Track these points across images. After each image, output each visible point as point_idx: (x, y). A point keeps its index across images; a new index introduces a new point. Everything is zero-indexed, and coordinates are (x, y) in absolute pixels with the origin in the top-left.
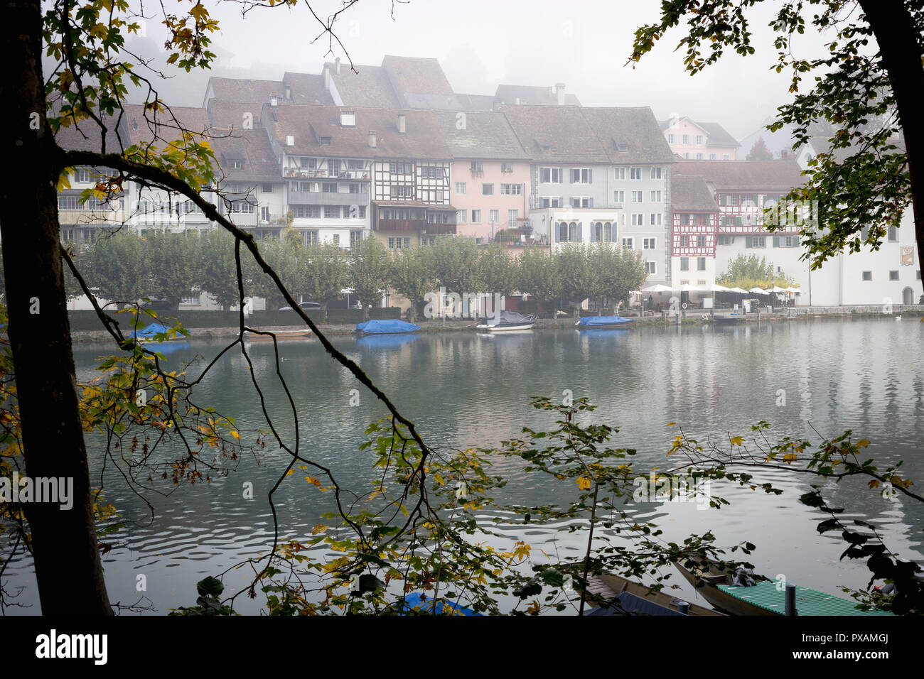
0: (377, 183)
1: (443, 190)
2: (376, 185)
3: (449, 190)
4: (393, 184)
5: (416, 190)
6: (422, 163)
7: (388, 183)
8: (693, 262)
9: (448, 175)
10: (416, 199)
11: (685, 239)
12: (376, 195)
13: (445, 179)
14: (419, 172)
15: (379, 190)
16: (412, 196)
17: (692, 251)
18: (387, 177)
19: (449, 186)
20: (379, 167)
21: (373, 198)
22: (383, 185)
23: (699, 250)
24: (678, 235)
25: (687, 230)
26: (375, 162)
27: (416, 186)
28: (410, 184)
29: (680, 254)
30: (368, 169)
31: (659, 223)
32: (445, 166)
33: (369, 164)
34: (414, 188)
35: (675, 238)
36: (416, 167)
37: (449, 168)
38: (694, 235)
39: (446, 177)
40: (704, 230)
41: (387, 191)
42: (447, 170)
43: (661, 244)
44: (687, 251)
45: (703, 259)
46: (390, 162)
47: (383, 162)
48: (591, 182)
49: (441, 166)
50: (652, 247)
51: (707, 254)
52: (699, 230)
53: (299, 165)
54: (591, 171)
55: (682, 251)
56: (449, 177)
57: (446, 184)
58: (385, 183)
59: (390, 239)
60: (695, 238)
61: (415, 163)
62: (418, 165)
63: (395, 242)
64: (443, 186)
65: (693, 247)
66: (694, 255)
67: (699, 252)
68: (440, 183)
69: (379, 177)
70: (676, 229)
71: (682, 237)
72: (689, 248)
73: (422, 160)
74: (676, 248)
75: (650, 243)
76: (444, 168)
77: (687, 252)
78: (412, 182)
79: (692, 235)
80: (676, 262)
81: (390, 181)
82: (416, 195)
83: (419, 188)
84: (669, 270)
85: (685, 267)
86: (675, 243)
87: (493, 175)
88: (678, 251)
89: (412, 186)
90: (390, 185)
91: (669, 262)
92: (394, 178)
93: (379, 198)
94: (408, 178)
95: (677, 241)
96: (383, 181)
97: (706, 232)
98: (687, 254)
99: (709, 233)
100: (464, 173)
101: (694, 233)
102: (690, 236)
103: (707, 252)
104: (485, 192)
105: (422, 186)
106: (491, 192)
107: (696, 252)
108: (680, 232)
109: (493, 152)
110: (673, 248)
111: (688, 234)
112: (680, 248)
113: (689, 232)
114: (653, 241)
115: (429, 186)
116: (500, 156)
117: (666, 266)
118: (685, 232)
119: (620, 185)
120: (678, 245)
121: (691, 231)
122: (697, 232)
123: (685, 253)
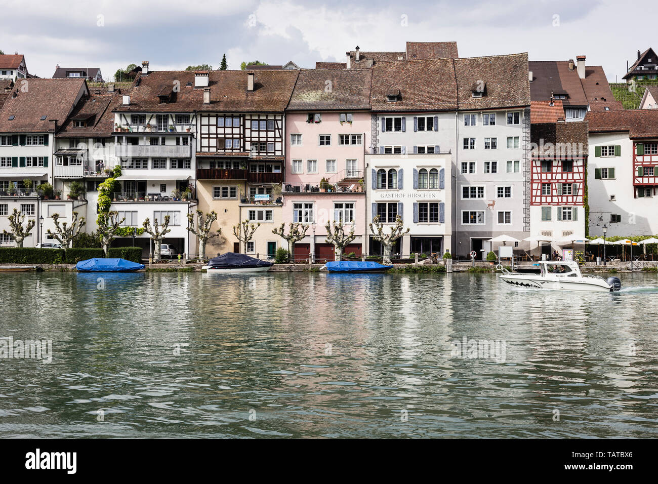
0: (203, 136)
1: (275, 141)
2: (201, 138)
3: (282, 142)
4: (219, 136)
5: (245, 141)
6: (251, 116)
7: (215, 136)
9: (280, 127)
10: (244, 150)
12: (201, 147)
13: (277, 131)
14: (248, 124)
15: (205, 142)
16: (241, 147)
17: (555, 199)
18: (213, 129)
19: (281, 137)
20: (205, 121)
21: (199, 150)
22: (209, 138)
23: (565, 198)
24: (538, 183)
25: (550, 177)
26: (201, 116)
27: (244, 137)
28: (238, 136)
29: (541, 203)
30: (194, 122)
31: (517, 170)
32: (277, 118)
33: (195, 119)
34: (242, 140)
35: (535, 186)
36: (244, 120)
37: (282, 120)
38: (558, 182)
39: (278, 129)
40: (570, 177)
41: (213, 142)
42: (279, 123)
43: (518, 192)
44: (549, 199)
45: (571, 209)
46: (217, 117)
47: (209, 116)
48: (436, 130)
49: (273, 118)
50: (508, 195)
51: (575, 203)
52: (565, 178)
53: (129, 122)
54: (436, 119)
55: (544, 200)
56: (282, 129)
57: (277, 135)
58: (211, 136)
59: (215, 188)
60: (559, 186)
61: (244, 116)
62: (247, 118)
63: (221, 191)
64: (275, 138)
65: (557, 196)
66: (558, 204)
67: (565, 200)
68: (271, 134)
69: (205, 130)
70: (536, 177)
71: (543, 185)
72: (552, 196)
73: (252, 113)
74: (536, 196)
75: (504, 192)
76: (276, 120)
78: (240, 134)
79: (555, 183)
80: (536, 211)
81: (217, 134)
82: (244, 147)
83: (247, 139)
84: (527, 220)
85: (546, 217)
86: (534, 193)
87: (332, 126)
88: (538, 200)
89: (239, 139)
90: (217, 138)
91: (527, 212)
92: (221, 131)
93: (206, 150)
94: (236, 131)
95: (537, 189)
96: (209, 134)
97: (573, 179)
98: (549, 203)
99: (577, 181)
100: (300, 124)
101: (558, 180)
102: (554, 184)
103: (574, 201)
104: (322, 143)
105: (251, 137)
106: (328, 143)
107: (560, 201)
108: (541, 180)
109: (334, 104)
110: (532, 196)
111: (551, 181)
112: (541, 196)
113: (552, 179)
114: (508, 189)
115: (259, 137)
116: (336, 108)
117: (524, 215)
118: (547, 179)
119: (468, 132)
120: (539, 193)
121: (554, 178)
122: (562, 179)
123: (546, 202)
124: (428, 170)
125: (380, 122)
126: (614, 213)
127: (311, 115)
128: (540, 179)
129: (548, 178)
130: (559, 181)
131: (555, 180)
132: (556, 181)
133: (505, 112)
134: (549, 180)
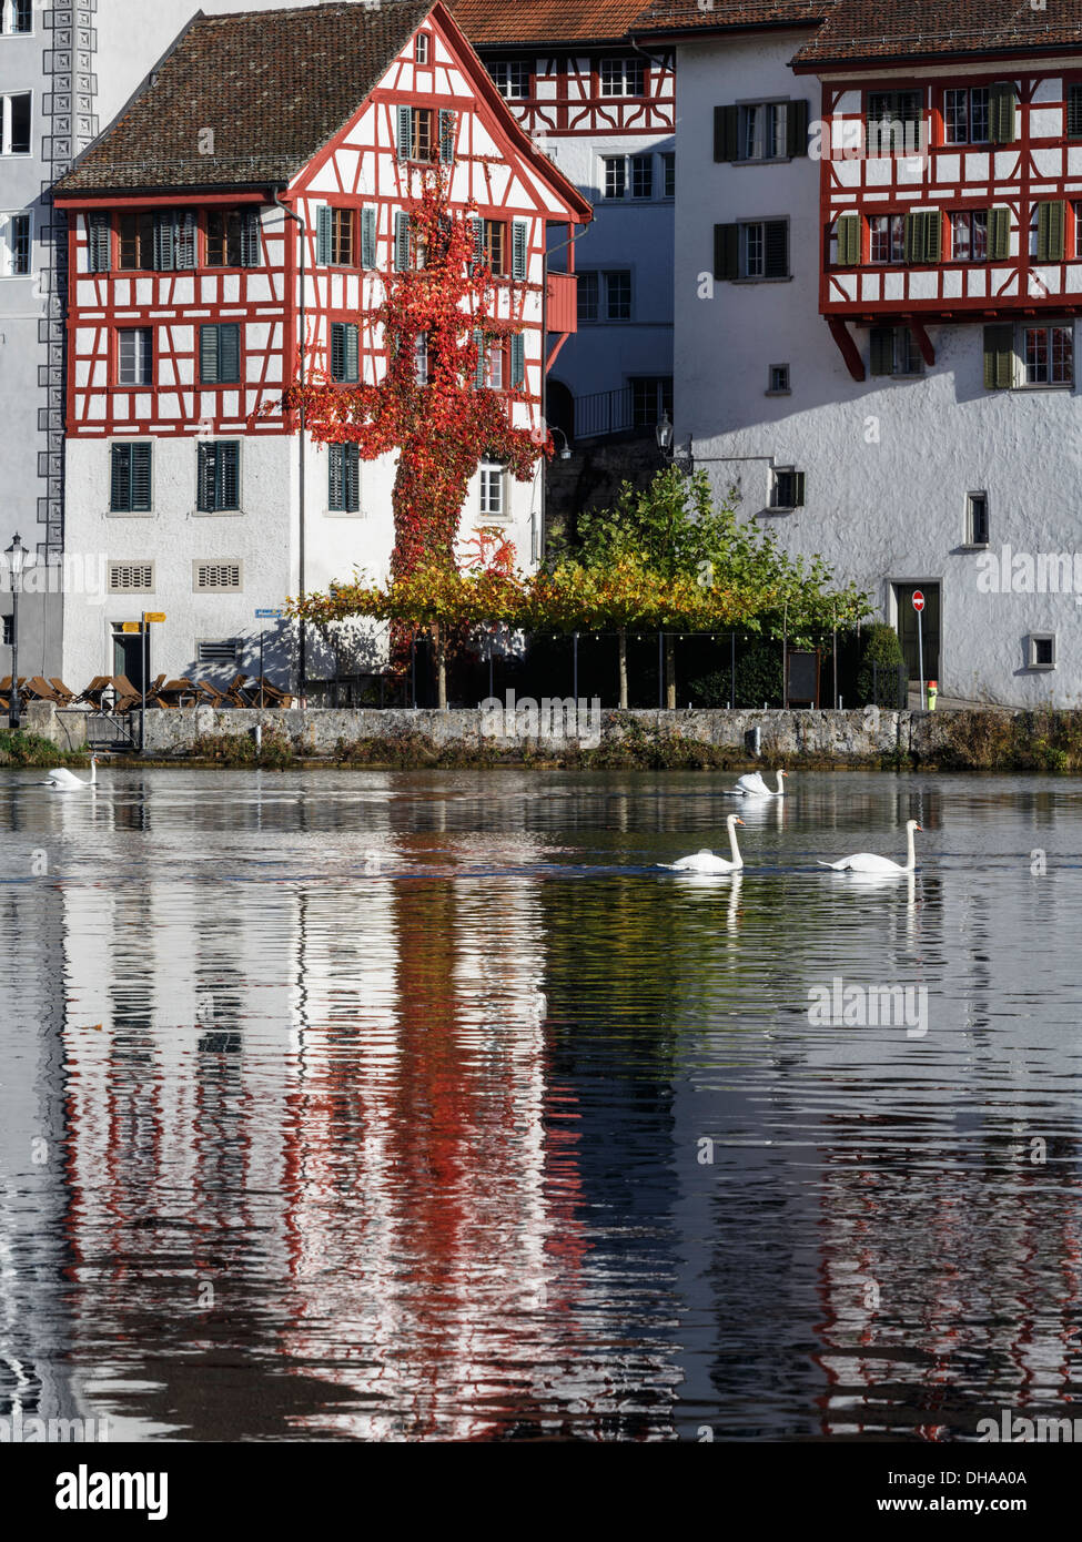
8: (175, 465)
17: (169, 406)
23: (208, 399)
24: (98, 324)
25: (145, 297)
29: (109, 423)
35: (85, 339)
38: (180, 321)
40: (232, 295)
44: (143, 407)
45: (232, 449)
51: (253, 423)
52: (209, 296)
55: (121, 412)
60: (184, 338)
65: (179, 389)
66: (180, 428)
67: (209, 410)
70: (87, 293)
71: (119, 333)
72: (156, 390)
74: (90, 391)
77: (144, 410)
79: (168, 322)
80: (89, 465)
84: (53, 509)
86: (82, 371)
88: (98, 406)
91: (50, 470)
95: (94, 357)
97: (242, 303)
98: (144, 425)
99: (260, 312)
101: (180, 308)
102: (162, 330)
103: (250, 410)
107: (190, 415)
108: (111, 308)
110: (74, 391)
111: (153, 315)
112: (109, 391)
113: (156, 306)
117: (42, 488)
118: (133, 307)
120: (101, 376)
121: (164, 300)
122: (198, 305)
123: (132, 421)
128: (105, 303)
129: (139, 302)
130: (187, 314)
131: (170, 307)
132: (172, 314)
134: (145, 309)
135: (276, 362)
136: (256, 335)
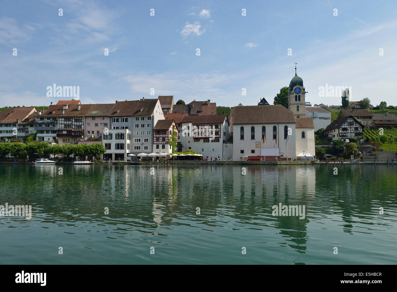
0: (60, 124)
5: (72, 125)
8: (161, 146)
11: (158, 139)
12: (59, 127)
14: (73, 120)
15: (61, 126)
17: (160, 142)
18: (63, 122)
19: (83, 124)
20: (61, 119)
22: (62, 124)
23: (163, 142)
26: (60, 118)
27: (72, 124)
31: (150, 134)
33: (58, 119)
35: (154, 139)
36: (72, 119)
37: (84, 119)
39: (83, 122)
40: (164, 136)
41: (63, 126)
43: (150, 140)
44: (158, 142)
45: (164, 145)
46: (64, 118)
47: (62, 118)
48: (127, 122)
50: (147, 141)
51: (166, 144)
52: (163, 136)
54: (127, 118)
55: (157, 143)
57: (82, 124)
59: (64, 139)
60: (161, 138)
61: (72, 118)
64: (81, 124)
65: (161, 141)
66: (161, 144)
67: (163, 143)
69: (61, 122)
70: (155, 136)
71: (157, 138)
72: (159, 141)
73: (74, 117)
76: (82, 119)
77: (158, 143)
80: (155, 146)
82: (72, 127)
84: (152, 149)
85: (158, 147)
86: (154, 140)
87: (98, 121)
88: (155, 142)
89: (71, 125)
90: (64, 124)
91: (152, 146)
92: (65, 122)
93: (61, 128)
94: (70, 122)
100: (89, 120)
104: (96, 126)
105: (74, 124)
106: (97, 126)
109: (100, 114)
110: (154, 141)
114: (147, 139)
115: (77, 124)
116: (100, 115)
117: (151, 147)
119: (137, 122)
120: (156, 141)
121: (160, 136)
124: (120, 134)
125: (112, 119)
126: (189, 146)
127: (94, 117)
129: (158, 136)
133: (146, 117)
135: (167, 140)
136: (166, 138)
